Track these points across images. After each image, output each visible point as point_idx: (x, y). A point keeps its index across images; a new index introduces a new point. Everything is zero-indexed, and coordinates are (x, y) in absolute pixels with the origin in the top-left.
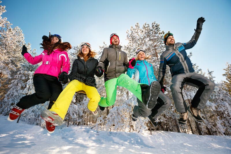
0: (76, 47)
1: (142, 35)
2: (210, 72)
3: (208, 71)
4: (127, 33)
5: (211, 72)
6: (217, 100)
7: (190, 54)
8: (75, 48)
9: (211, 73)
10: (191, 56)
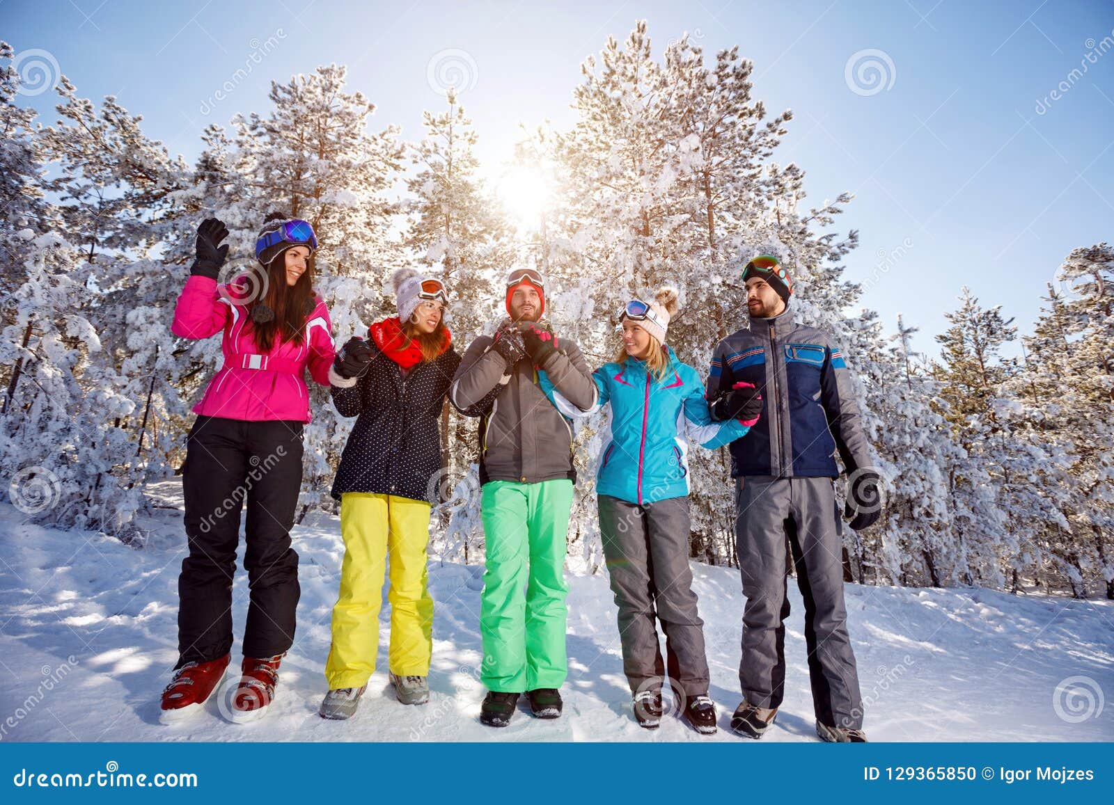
0: (283, 89)
1: (656, 100)
2: (906, 328)
3: (900, 325)
4: (584, 72)
5: (908, 331)
6: (904, 448)
7: (851, 237)
8: (280, 92)
9: (910, 334)
10: (852, 247)
